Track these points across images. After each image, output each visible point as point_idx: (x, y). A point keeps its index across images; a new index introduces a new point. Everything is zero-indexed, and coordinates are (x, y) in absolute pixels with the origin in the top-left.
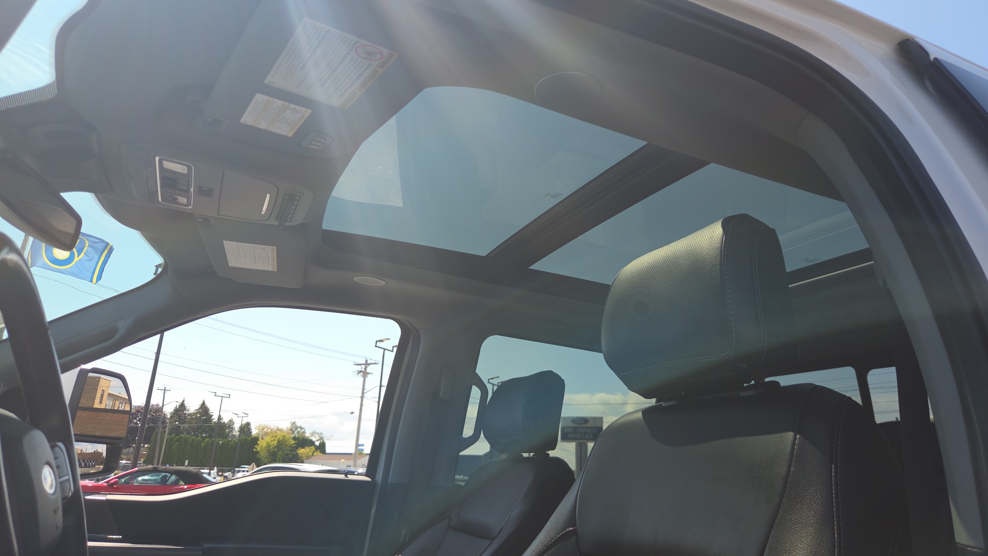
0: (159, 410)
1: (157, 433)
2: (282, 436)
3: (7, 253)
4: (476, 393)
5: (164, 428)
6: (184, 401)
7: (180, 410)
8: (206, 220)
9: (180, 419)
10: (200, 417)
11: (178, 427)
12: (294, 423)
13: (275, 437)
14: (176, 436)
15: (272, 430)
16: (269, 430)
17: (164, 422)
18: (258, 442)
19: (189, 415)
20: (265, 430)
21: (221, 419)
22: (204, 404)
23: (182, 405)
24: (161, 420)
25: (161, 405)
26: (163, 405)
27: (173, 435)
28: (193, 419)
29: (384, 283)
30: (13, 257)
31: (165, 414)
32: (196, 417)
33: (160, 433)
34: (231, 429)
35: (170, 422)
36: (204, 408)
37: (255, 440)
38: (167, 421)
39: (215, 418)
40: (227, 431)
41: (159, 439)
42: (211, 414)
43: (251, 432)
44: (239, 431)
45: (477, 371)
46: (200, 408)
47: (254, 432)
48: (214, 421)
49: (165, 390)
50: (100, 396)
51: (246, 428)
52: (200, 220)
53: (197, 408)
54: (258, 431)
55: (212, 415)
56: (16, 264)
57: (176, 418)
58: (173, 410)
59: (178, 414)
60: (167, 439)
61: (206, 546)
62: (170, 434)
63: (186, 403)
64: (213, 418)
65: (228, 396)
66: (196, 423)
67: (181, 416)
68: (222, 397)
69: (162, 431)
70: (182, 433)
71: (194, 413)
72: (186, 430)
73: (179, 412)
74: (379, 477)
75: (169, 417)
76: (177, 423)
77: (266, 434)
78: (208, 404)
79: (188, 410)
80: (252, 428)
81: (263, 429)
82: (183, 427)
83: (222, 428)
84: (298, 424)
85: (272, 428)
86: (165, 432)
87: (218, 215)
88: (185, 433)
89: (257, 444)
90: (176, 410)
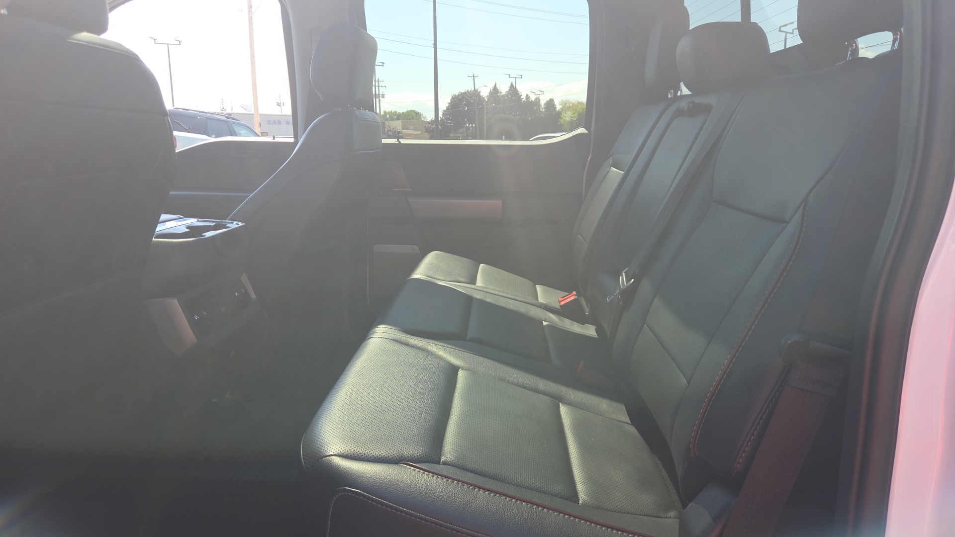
2: (582, 109)
6: (496, 85)
7: (495, 93)
9: (496, 101)
10: (512, 97)
11: (496, 108)
13: (576, 110)
15: (573, 104)
16: (571, 105)
17: (483, 104)
18: (561, 116)
19: (503, 96)
21: (528, 98)
22: (512, 85)
23: (495, 88)
24: (480, 103)
25: (475, 90)
26: (478, 89)
28: (506, 100)
31: (483, 98)
32: (508, 98)
34: (538, 106)
35: (489, 104)
36: (513, 90)
37: (559, 114)
38: (486, 103)
39: (524, 97)
40: (535, 108)
42: (520, 94)
43: (556, 108)
44: (545, 108)
46: (510, 90)
47: (558, 107)
48: (523, 100)
49: (474, 76)
51: (550, 103)
53: (508, 90)
54: (561, 106)
55: (521, 95)
57: (492, 100)
58: (488, 94)
59: (493, 97)
62: (489, 115)
63: (497, 86)
64: (522, 97)
65: (520, 77)
66: (509, 103)
67: (496, 98)
68: (516, 78)
70: (499, 113)
71: (505, 94)
72: (502, 110)
73: (494, 95)
75: (486, 99)
76: (494, 104)
77: (569, 108)
78: (515, 85)
79: (501, 93)
80: (556, 103)
81: (566, 104)
82: (500, 108)
83: (531, 106)
88: (502, 113)
89: (561, 118)
90: (491, 93)
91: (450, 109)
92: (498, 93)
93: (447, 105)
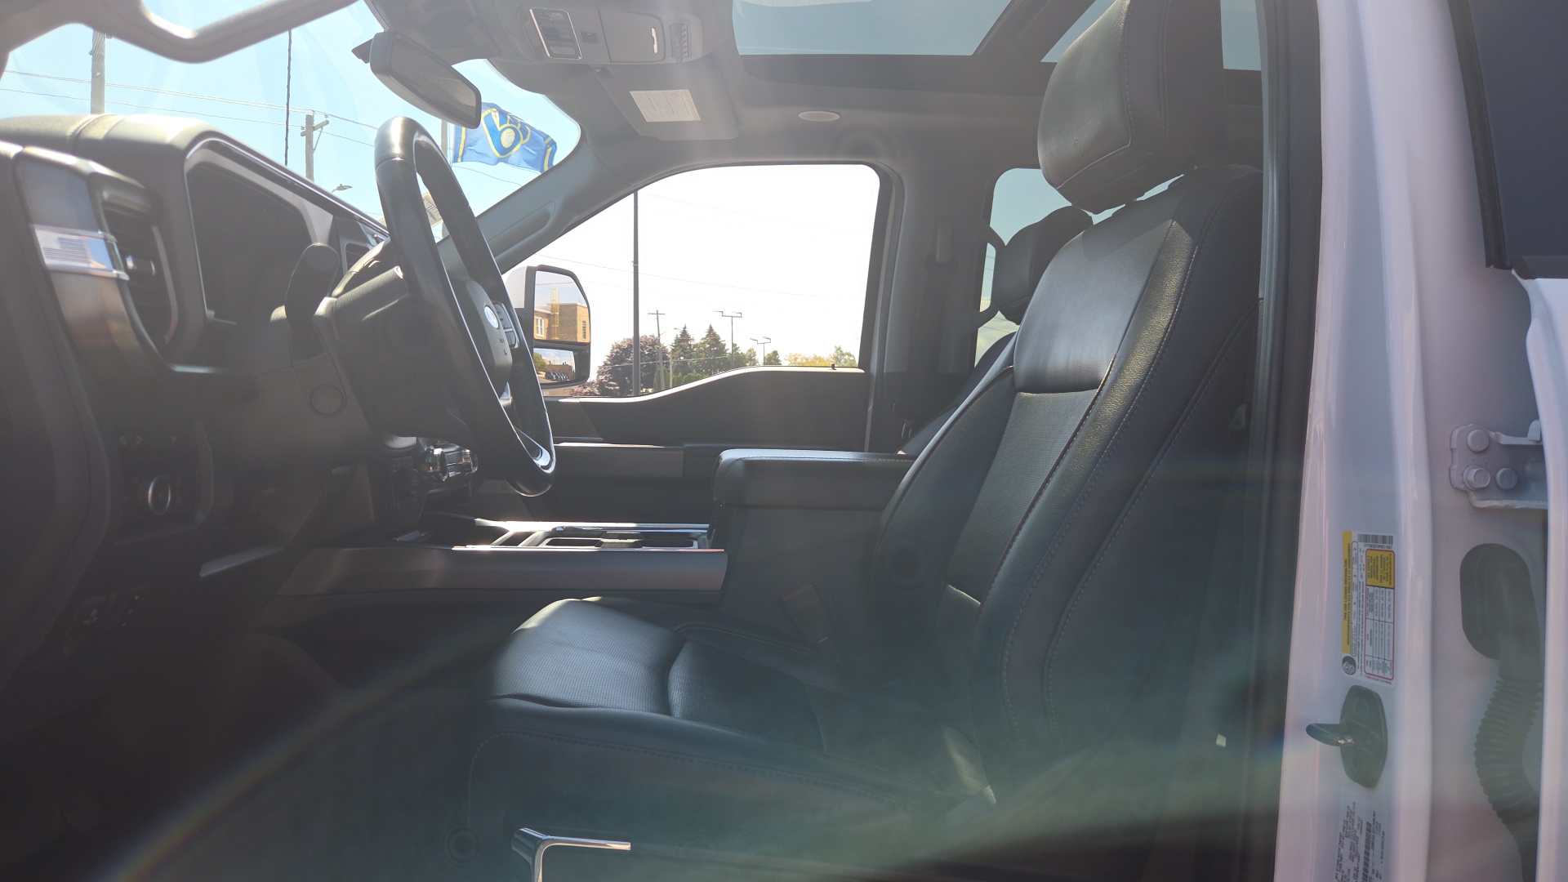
0: (655, 342)
1: (659, 372)
3: (419, 136)
4: (991, 251)
5: (667, 365)
6: (685, 328)
7: (682, 341)
8: (604, 69)
9: (685, 353)
10: (710, 348)
11: (685, 363)
12: (839, 349)
14: (683, 375)
15: (807, 359)
16: (804, 361)
17: (665, 358)
19: (695, 346)
20: (798, 360)
21: (737, 349)
22: (711, 329)
23: (684, 333)
24: (661, 355)
25: (656, 335)
26: (659, 335)
27: (680, 374)
28: (702, 352)
29: (838, 117)
30: (423, 138)
31: (664, 347)
32: (705, 348)
33: (662, 372)
34: (753, 362)
35: (673, 358)
36: (712, 337)
38: (669, 356)
39: (729, 348)
40: (748, 364)
41: (663, 380)
42: (723, 343)
43: (781, 366)
44: (765, 365)
45: (992, 225)
46: (707, 336)
47: (785, 364)
48: (728, 352)
49: (657, 314)
50: (582, 328)
51: (773, 360)
52: (598, 71)
53: (705, 336)
54: (788, 362)
55: (725, 345)
56: (428, 144)
57: (679, 351)
58: (673, 342)
59: (681, 347)
60: (673, 380)
61: (686, 445)
62: (675, 373)
63: (688, 330)
64: (726, 348)
65: (739, 315)
66: (706, 356)
67: (686, 349)
68: (732, 317)
69: (664, 371)
70: (690, 372)
71: (701, 343)
72: (695, 367)
73: (682, 344)
74: (874, 368)
75: (670, 350)
76: (682, 358)
77: (801, 365)
78: (717, 330)
79: (693, 340)
80: (780, 359)
81: (796, 359)
82: (691, 363)
83: (742, 361)
84: (845, 351)
85: (807, 356)
86: (669, 371)
87: (611, 61)
88: (694, 371)
90: (678, 341)
91: (611, 365)
92: (688, 340)
93: (605, 359)
